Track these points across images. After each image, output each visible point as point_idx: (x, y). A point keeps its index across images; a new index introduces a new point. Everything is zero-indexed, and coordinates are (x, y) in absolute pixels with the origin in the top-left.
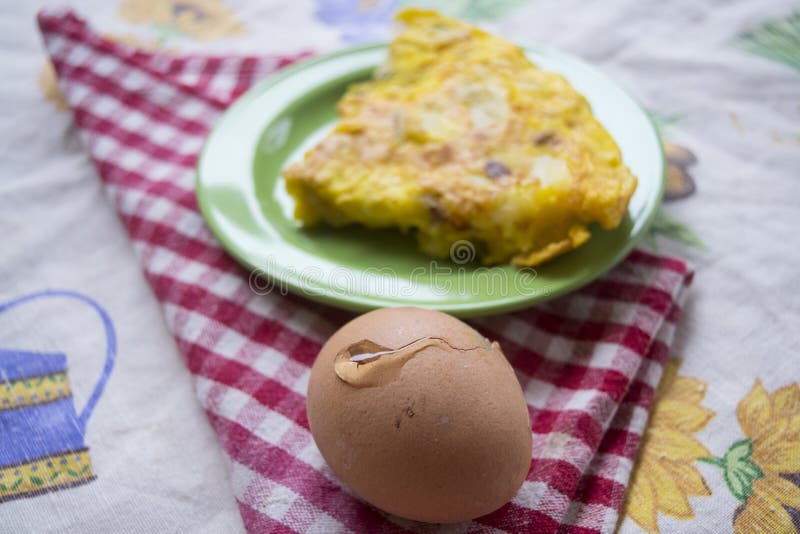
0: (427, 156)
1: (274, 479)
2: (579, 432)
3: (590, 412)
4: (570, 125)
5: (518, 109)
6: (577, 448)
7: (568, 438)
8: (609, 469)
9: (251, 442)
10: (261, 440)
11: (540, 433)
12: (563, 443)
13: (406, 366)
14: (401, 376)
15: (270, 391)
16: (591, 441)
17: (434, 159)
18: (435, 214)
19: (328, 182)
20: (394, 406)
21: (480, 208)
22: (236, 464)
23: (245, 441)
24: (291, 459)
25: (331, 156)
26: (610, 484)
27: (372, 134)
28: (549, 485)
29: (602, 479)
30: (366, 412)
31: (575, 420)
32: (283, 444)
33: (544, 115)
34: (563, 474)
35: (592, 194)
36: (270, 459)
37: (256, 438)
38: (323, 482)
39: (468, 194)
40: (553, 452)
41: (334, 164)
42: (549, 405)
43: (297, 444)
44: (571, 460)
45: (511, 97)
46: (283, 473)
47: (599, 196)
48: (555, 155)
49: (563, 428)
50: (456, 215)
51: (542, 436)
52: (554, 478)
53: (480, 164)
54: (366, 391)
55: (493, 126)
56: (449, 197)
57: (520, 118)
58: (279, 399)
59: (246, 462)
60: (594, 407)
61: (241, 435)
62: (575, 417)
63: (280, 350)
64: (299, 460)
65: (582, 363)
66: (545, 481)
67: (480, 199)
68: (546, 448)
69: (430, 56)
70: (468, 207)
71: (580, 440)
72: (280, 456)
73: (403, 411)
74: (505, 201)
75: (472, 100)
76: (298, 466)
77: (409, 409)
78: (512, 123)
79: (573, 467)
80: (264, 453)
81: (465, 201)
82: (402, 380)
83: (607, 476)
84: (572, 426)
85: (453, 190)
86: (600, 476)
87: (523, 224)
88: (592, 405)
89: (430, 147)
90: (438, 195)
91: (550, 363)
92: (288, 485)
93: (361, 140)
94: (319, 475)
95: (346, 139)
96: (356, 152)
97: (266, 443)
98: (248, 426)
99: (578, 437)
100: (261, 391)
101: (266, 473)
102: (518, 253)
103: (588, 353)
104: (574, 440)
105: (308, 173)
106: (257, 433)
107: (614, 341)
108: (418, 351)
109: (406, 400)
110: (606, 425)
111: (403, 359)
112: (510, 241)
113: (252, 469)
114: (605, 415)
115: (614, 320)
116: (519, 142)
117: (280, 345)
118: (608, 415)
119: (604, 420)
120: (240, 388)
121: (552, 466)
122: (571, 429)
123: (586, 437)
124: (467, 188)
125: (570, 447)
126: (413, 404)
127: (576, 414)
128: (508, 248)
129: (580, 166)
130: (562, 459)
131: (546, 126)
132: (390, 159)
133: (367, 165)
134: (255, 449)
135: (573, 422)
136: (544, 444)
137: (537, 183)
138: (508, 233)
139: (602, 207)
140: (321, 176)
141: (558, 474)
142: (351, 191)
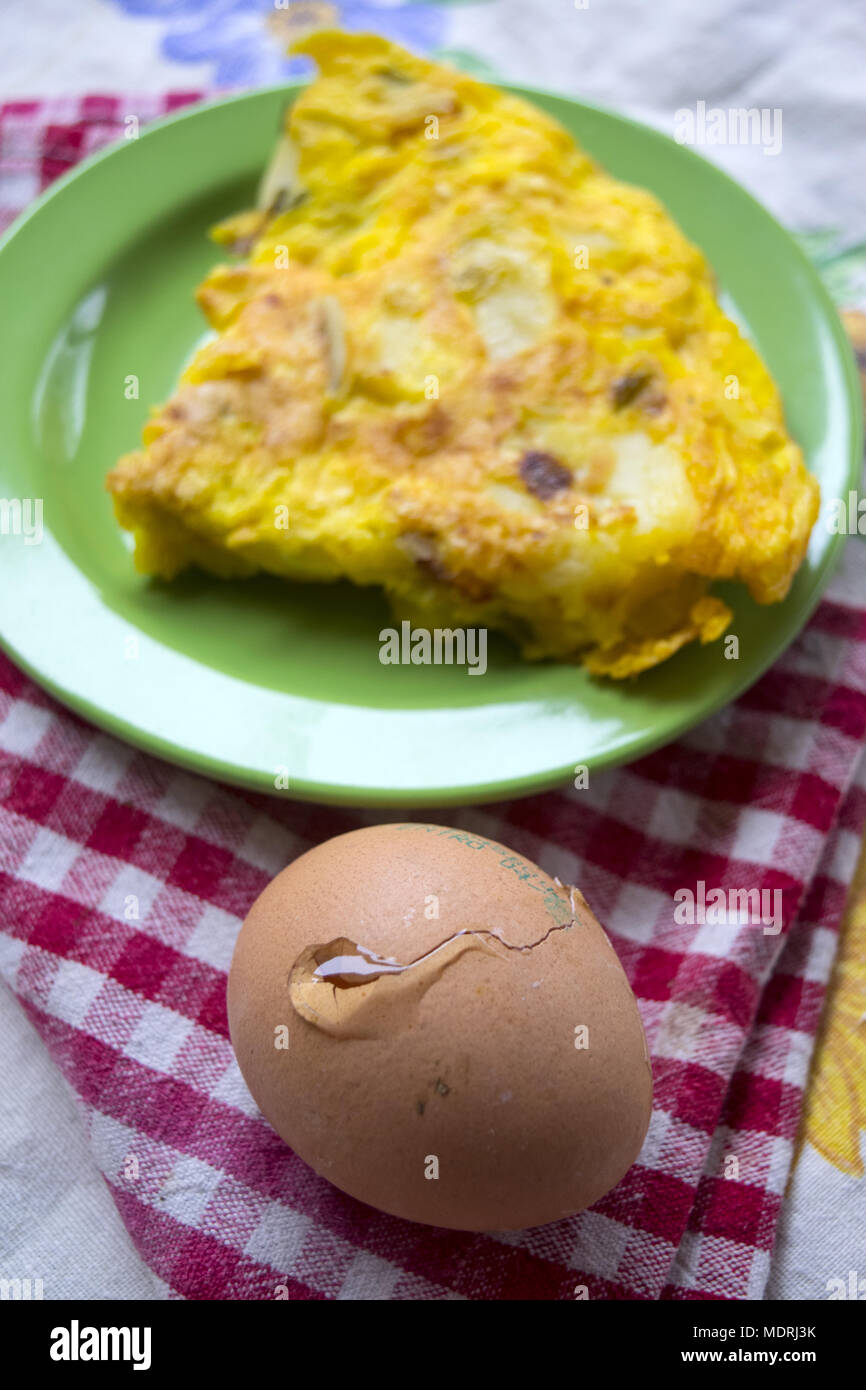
0: (400, 433)
1: (173, 1143)
2: (720, 1005)
3: (737, 960)
4: (677, 341)
5: (572, 308)
6: (719, 1035)
7: (702, 1017)
8: (774, 1059)
9: (120, 1071)
10: (139, 1065)
11: (648, 997)
12: (693, 1028)
13: (427, 1000)
14: (420, 1019)
15: (141, 960)
16: (741, 1015)
17: (414, 439)
18: (429, 572)
19: (207, 500)
20: (411, 1076)
21: (516, 564)
22: (97, 1114)
23: (107, 1070)
24: (202, 1101)
25: (202, 438)
26: (776, 1087)
27: (280, 372)
28: (674, 1116)
29: (761, 1078)
30: (358, 1085)
31: (712, 978)
32: (180, 1071)
33: (622, 322)
34: (698, 1092)
35: (737, 543)
36: (161, 1104)
37: (128, 1062)
38: (264, 1142)
39: (493, 534)
40: (676, 1046)
41: (210, 454)
42: (660, 936)
43: (209, 1069)
44: (709, 1063)
45: (557, 279)
46: (188, 1131)
47: (750, 547)
48: (658, 438)
49: (689, 994)
50: (468, 575)
51: (652, 1004)
52: (682, 1102)
53: (510, 455)
54: (355, 1047)
55: (529, 356)
56: (455, 541)
57: (577, 331)
58: (161, 977)
59: (117, 1113)
60: (745, 950)
61: (98, 1058)
62: (713, 972)
63: (148, 868)
64: (215, 1101)
65: (718, 849)
66: (666, 1108)
67: (518, 546)
68: (662, 1033)
69: (377, 155)
70: (494, 563)
71: (722, 1018)
72: (178, 1097)
73: (430, 1084)
74: (566, 551)
75: (479, 286)
76: (218, 1116)
77: (439, 1082)
78: (564, 346)
79: (714, 1075)
80: (148, 1094)
81: (486, 548)
82: (423, 1026)
83: (772, 1074)
84: (708, 991)
85: (462, 525)
86: (758, 1073)
87: (604, 598)
88: (741, 944)
89: (402, 412)
90: (431, 535)
91: (657, 846)
92: (202, 1154)
93: (259, 391)
94: (255, 1126)
95: (228, 390)
96: (253, 421)
97: (150, 1072)
98: (109, 1039)
99: (719, 1012)
100: (123, 961)
101: (158, 1133)
102: (590, 647)
103: (727, 829)
104: (713, 1019)
105: (162, 481)
106: (128, 1051)
107: (773, 806)
108: (447, 965)
109: (432, 1065)
110: (764, 977)
111: (421, 983)
112: (577, 625)
113: (130, 1125)
114: (762, 960)
115: (772, 758)
116: (581, 395)
117: (147, 858)
118: (770, 957)
119: (762, 969)
120: (83, 959)
121: (677, 1076)
122: (706, 997)
123: (733, 1009)
124: (488, 521)
125: (707, 1034)
126: (447, 1072)
127: (713, 966)
128: (576, 637)
129: (711, 471)
130: (694, 1061)
131: (632, 351)
132: (325, 436)
133: (281, 457)
134: (131, 1086)
135: (709, 984)
136: (656, 1023)
137: (629, 519)
138: (574, 612)
139: (756, 568)
140: (191, 486)
141: (688, 1092)
142: (252, 520)
